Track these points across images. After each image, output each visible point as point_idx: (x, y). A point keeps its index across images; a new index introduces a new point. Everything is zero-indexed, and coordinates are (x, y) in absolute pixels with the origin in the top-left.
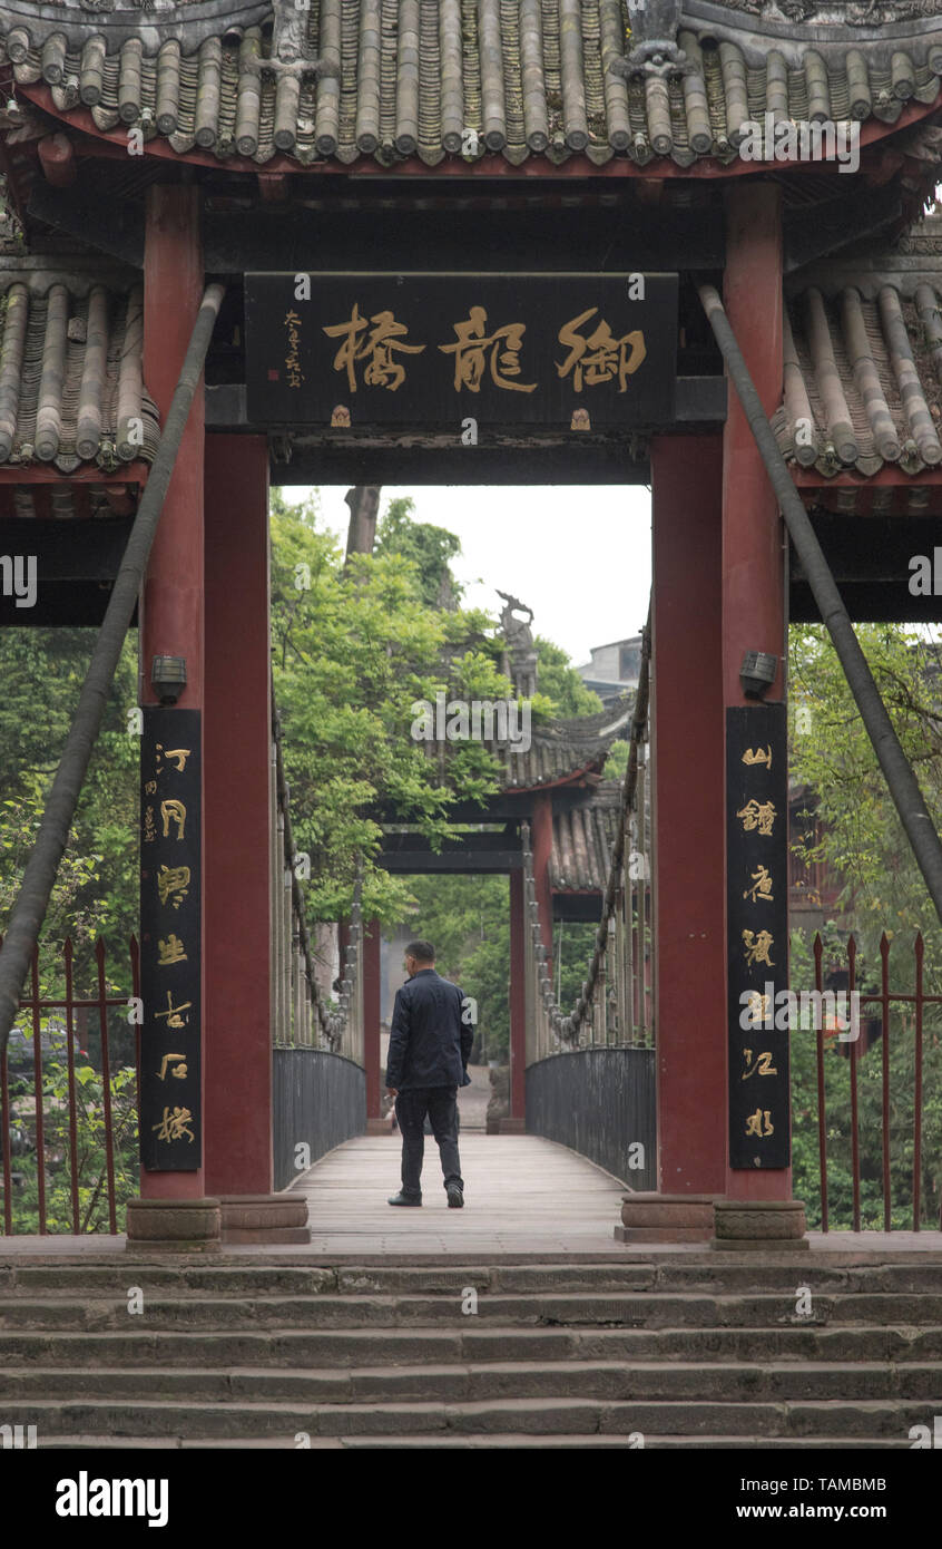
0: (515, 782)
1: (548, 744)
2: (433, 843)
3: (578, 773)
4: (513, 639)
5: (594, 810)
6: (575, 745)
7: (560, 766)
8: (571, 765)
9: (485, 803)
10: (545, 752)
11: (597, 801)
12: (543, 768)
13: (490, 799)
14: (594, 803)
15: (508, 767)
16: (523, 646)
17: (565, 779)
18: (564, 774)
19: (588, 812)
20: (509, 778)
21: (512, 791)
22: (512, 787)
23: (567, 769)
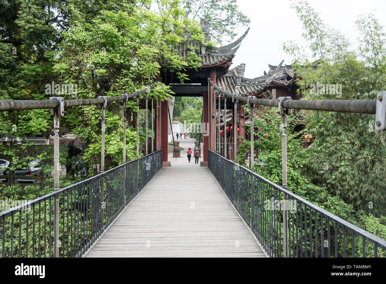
0: (206, 64)
1: (216, 55)
2: (181, 80)
3: (225, 61)
4: (204, 30)
5: (226, 77)
6: (224, 54)
7: (219, 59)
8: (223, 59)
9: (197, 70)
10: (214, 57)
11: (227, 75)
12: (214, 60)
13: (198, 68)
14: (226, 75)
15: (204, 60)
16: (207, 32)
17: (221, 63)
18: (221, 62)
19: (225, 78)
20: (204, 63)
21: (205, 67)
22: (205, 66)
23: (221, 60)
